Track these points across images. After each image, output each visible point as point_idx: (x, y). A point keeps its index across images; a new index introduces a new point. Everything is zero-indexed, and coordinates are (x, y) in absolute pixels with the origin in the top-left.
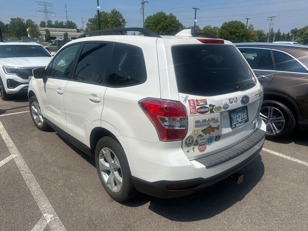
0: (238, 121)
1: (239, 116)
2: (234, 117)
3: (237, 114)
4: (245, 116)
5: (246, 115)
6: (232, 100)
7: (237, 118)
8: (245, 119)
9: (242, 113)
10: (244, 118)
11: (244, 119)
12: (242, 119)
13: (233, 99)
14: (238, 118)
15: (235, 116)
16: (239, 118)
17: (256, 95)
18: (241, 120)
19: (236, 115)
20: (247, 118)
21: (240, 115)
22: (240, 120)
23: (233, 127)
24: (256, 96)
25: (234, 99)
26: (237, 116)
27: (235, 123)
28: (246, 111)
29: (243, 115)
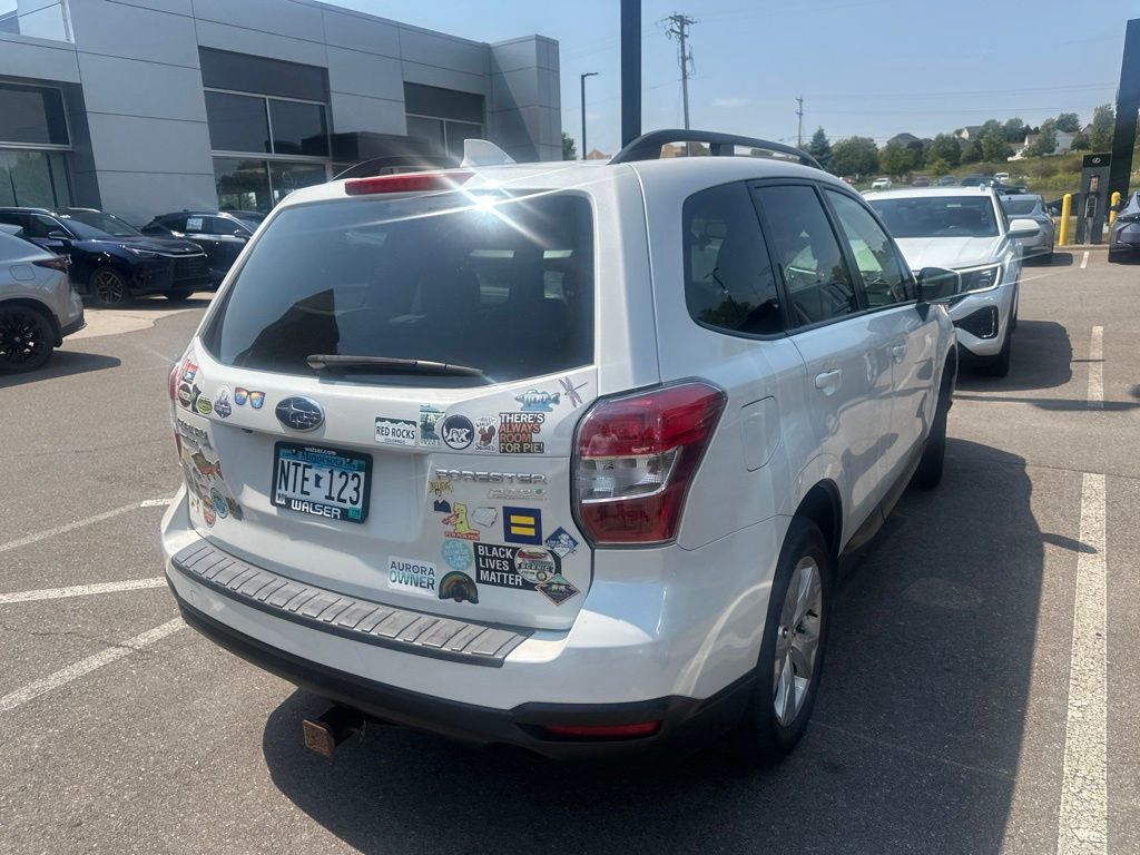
0: (308, 493)
1: (318, 478)
2: (292, 468)
3: (310, 467)
4: (349, 493)
5: (356, 489)
6: (245, 394)
7: (305, 479)
8: (348, 505)
9: (336, 474)
10: (344, 501)
11: (339, 500)
12: (329, 497)
13: (249, 393)
14: (312, 480)
15: (300, 469)
16: (317, 485)
17: (378, 419)
18: (326, 497)
19: (305, 466)
20: (359, 506)
21: (325, 474)
22: (318, 495)
23: (278, 502)
24: (379, 424)
25: (254, 395)
26: (310, 473)
27: (290, 493)
28: (362, 475)
29: (338, 482)
